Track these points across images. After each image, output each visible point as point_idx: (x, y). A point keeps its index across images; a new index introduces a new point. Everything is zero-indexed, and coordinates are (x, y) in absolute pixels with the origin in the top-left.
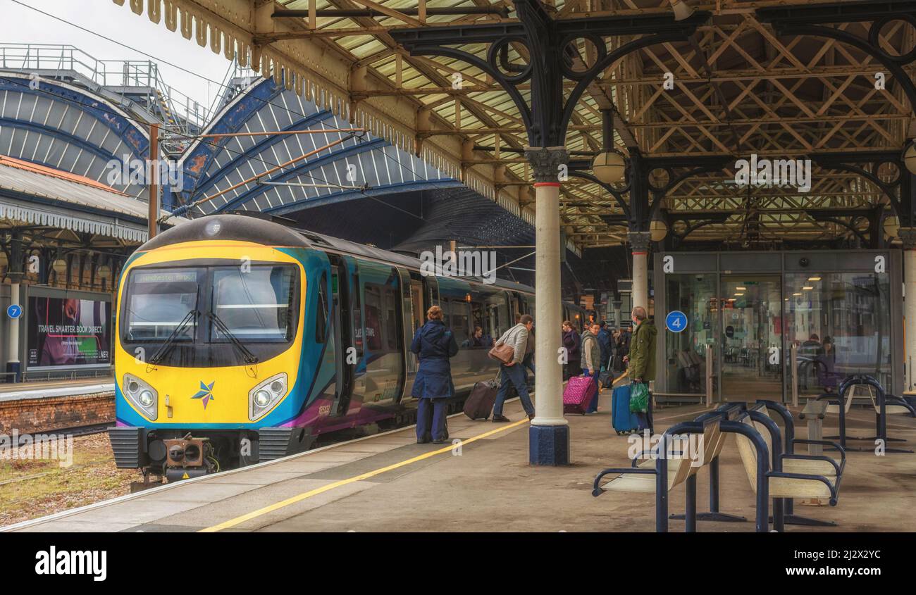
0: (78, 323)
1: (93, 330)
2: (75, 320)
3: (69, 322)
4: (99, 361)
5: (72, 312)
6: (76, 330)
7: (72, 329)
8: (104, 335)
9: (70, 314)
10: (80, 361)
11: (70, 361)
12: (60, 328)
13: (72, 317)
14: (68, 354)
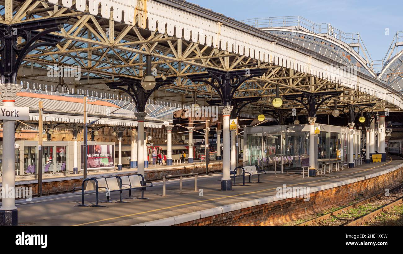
0: (100, 153)
1: (107, 155)
2: (99, 152)
3: (97, 153)
4: (109, 166)
5: (98, 149)
6: (100, 155)
7: (98, 155)
8: (112, 157)
9: (97, 150)
10: (101, 166)
11: (98, 166)
12: (93, 155)
13: (98, 151)
14: (97, 164)
